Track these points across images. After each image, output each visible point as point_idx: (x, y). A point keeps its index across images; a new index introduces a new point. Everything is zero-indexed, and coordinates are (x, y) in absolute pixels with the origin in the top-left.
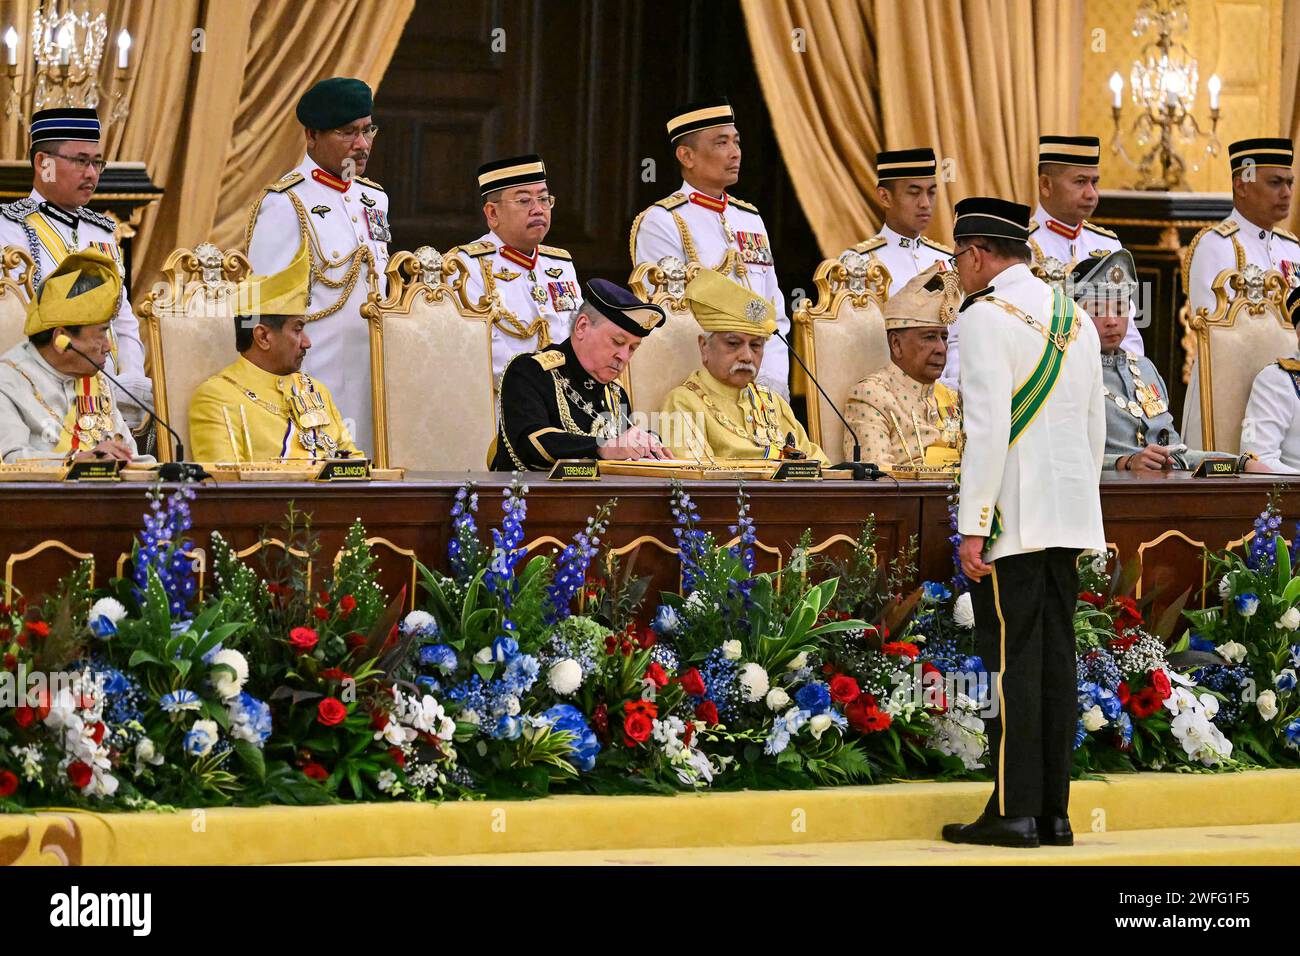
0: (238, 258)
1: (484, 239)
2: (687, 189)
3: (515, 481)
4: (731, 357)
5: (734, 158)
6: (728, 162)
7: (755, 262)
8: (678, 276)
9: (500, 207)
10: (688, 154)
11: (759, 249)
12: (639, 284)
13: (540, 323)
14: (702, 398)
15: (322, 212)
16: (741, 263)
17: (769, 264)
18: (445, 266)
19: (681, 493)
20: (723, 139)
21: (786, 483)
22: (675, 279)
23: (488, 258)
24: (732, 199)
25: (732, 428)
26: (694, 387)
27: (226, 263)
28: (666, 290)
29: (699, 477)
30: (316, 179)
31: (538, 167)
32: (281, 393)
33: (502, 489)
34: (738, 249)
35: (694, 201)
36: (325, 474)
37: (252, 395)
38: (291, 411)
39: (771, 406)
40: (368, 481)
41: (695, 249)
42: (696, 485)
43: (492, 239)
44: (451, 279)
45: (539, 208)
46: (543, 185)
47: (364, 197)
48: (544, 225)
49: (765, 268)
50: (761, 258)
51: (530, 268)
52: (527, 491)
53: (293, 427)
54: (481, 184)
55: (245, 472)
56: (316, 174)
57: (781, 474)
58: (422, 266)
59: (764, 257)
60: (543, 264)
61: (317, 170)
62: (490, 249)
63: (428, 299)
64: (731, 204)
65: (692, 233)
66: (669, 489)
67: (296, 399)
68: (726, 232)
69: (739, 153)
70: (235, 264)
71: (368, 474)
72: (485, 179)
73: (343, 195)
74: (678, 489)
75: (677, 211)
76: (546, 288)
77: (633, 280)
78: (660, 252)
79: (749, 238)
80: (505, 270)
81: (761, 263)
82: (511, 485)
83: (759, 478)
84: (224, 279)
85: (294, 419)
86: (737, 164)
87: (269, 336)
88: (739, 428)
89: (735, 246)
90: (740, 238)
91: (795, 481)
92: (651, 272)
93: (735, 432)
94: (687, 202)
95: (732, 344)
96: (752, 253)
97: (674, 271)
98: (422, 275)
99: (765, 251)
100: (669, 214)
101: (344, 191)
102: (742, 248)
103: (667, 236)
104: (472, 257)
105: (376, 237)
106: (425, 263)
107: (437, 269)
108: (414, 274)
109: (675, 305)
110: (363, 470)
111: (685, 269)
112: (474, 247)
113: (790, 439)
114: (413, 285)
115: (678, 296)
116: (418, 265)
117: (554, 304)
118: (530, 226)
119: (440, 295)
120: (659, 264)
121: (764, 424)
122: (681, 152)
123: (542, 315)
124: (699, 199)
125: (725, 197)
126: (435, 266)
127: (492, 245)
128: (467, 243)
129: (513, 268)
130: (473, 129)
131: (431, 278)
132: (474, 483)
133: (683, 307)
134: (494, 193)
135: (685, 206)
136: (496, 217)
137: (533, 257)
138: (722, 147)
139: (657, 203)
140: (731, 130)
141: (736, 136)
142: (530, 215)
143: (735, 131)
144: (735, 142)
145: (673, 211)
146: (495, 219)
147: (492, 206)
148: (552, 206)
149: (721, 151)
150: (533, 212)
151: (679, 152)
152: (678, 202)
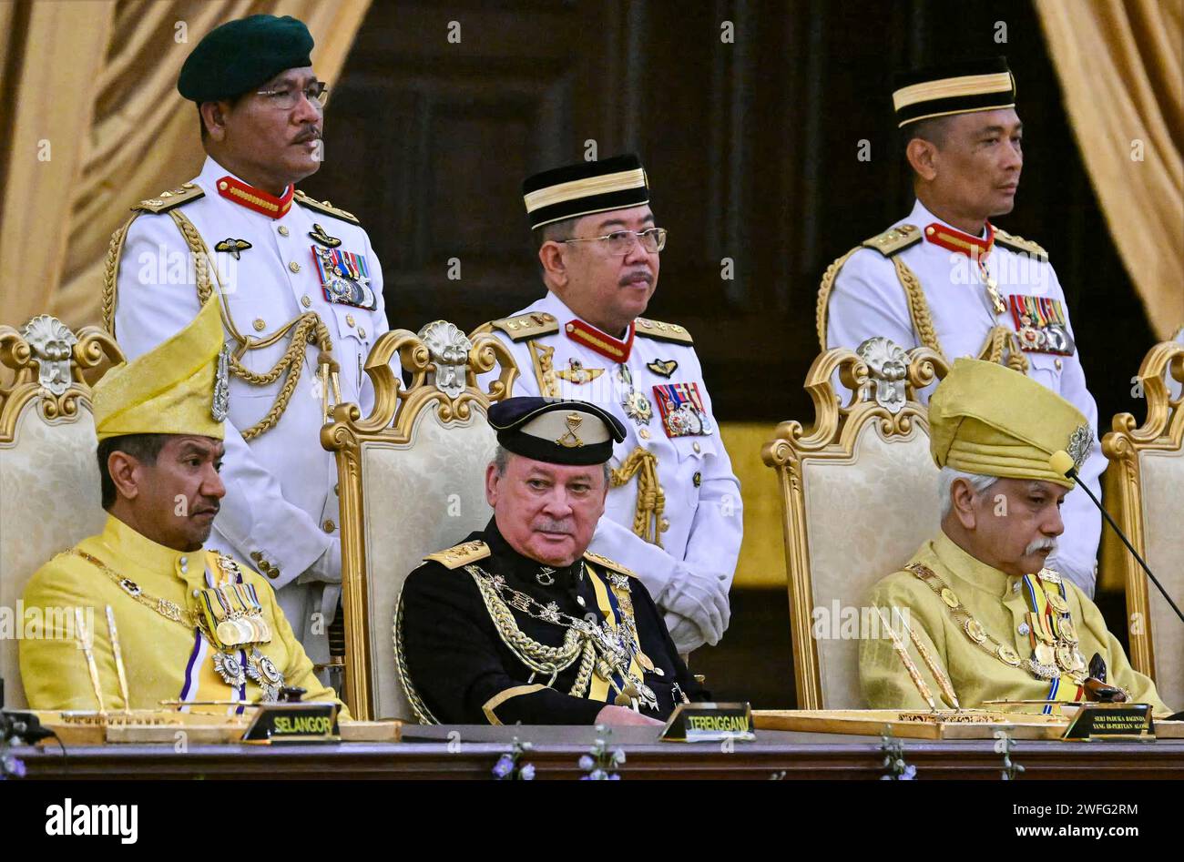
0: (100, 341)
1: (537, 307)
2: (920, 217)
3: (601, 742)
4: (1029, 525)
5: (1012, 168)
6: (999, 175)
7: (1041, 350)
8: (894, 372)
9: (572, 249)
10: (927, 154)
11: (1048, 325)
12: (825, 388)
13: (640, 458)
14: (939, 592)
15: (236, 248)
16: (1017, 351)
17: (1068, 353)
18: (474, 356)
19: (901, 763)
20: (994, 134)
21: (1089, 745)
22: (889, 378)
23: (545, 342)
24: (1002, 235)
25: (992, 648)
26: (925, 573)
27: (80, 350)
28: (872, 399)
29: (932, 734)
30: (225, 194)
31: (636, 178)
32: (184, 582)
33: (576, 757)
34: (1011, 326)
35: (933, 239)
36: (258, 732)
37: (133, 586)
38: (202, 615)
39: (1064, 606)
40: (337, 743)
41: (934, 327)
42: (928, 748)
43: (552, 307)
44: (483, 380)
45: (640, 251)
46: (644, 210)
47: (318, 231)
48: (650, 280)
49: (1060, 361)
50: (1053, 345)
51: (621, 360)
52: (621, 758)
53: (204, 643)
54: (531, 209)
55: (115, 726)
56: (224, 185)
57: (1082, 728)
58: (432, 357)
59: (1059, 341)
60: (643, 351)
61: (226, 179)
62: (548, 327)
63: (443, 416)
64: (999, 244)
65: (928, 298)
66: (880, 756)
67: (211, 593)
68: (990, 297)
69: (1017, 159)
70: (96, 353)
71: (336, 730)
72: (536, 200)
73: (275, 224)
74: (895, 756)
75: (903, 257)
76: (650, 396)
77: (815, 379)
78: (866, 331)
79: (1031, 307)
80: (576, 365)
81: (1054, 352)
82: (593, 750)
83: (1042, 735)
84: (76, 380)
85: (208, 629)
86: (1015, 180)
87: (135, 474)
88: (1005, 648)
89: (1006, 322)
90: (1016, 307)
91: (1106, 741)
92: (846, 365)
93: (997, 656)
94: (919, 241)
95: (1036, 500)
96: (1037, 333)
97: (887, 365)
98: (433, 372)
99: (1062, 331)
100: (889, 263)
101: (277, 215)
102: (1019, 325)
103: (883, 302)
104: (517, 341)
105: (335, 297)
106: (438, 351)
107: (460, 362)
108: (420, 370)
109: (890, 425)
110: (326, 723)
111: (906, 360)
112: (518, 323)
113: (1096, 666)
114: (418, 391)
115: (895, 408)
116: (425, 355)
117: (665, 425)
118: (625, 282)
119: (464, 408)
120: (860, 351)
121: (1050, 638)
122: (915, 149)
123: (643, 443)
124: (941, 236)
125: (990, 232)
126: (455, 357)
127: (552, 319)
128: (505, 314)
129: (590, 360)
130: (525, 111)
131: (449, 378)
132: (527, 745)
133: (904, 429)
134: (558, 226)
135: (917, 248)
136: (563, 267)
137: (625, 340)
138: (990, 148)
139: (865, 243)
140: (1008, 117)
141: (1017, 127)
142: (625, 263)
143: (1017, 120)
144: (1013, 139)
145: (895, 258)
146: (561, 271)
147: (554, 248)
148: (661, 247)
149: (989, 155)
150: (631, 258)
151: (913, 149)
152: (903, 241)
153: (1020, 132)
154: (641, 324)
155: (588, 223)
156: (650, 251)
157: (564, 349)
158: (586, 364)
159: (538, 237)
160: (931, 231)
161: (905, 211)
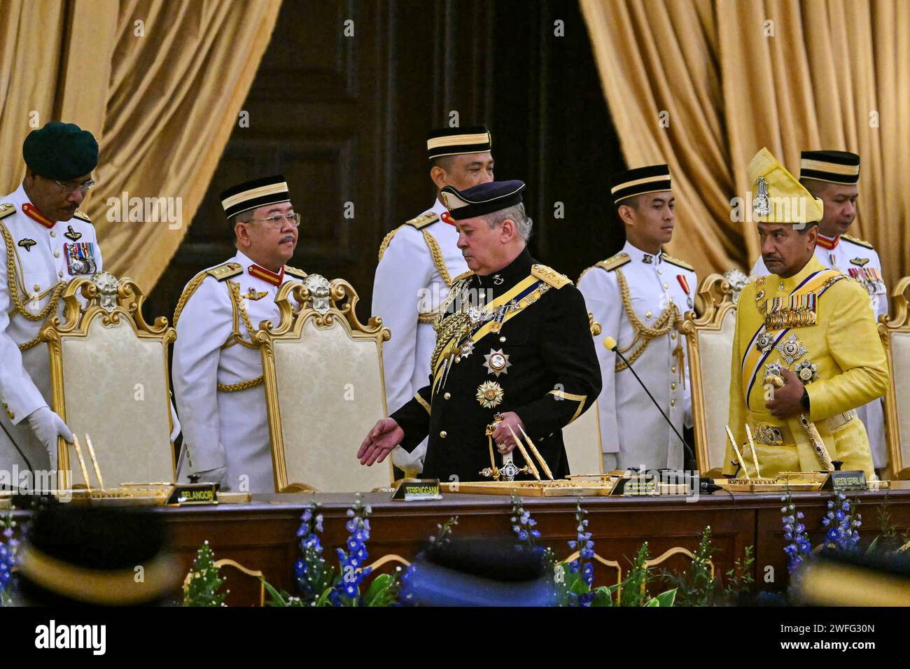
1: (231, 260)
2: (438, 209)
9: (252, 226)
15: (28, 244)
23: (235, 280)
30: (26, 213)
31: (284, 187)
35: (445, 220)
45: (288, 226)
47: (70, 231)
48: (293, 241)
51: (278, 285)
54: (225, 208)
56: (26, 207)
61: (28, 204)
65: (442, 251)
72: (227, 203)
73: (49, 230)
80: (254, 290)
100: (420, 233)
104: (220, 280)
105: (75, 272)
112: (221, 270)
118: (282, 242)
122: (435, 172)
124: (450, 219)
134: (244, 213)
135: (437, 224)
136: (248, 237)
137: (279, 274)
138: (474, 174)
139: (407, 222)
140: (486, 157)
141: (490, 162)
142: (281, 231)
143: (490, 158)
144: (489, 169)
145: (423, 230)
146: (246, 238)
147: (242, 226)
148: (299, 224)
149: (473, 177)
150: (285, 229)
151: (433, 172)
152: (429, 221)
153: (492, 165)
154: (287, 268)
155: (261, 211)
156: (293, 226)
157: (246, 282)
158: (258, 290)
159: (233, 221)
160: (445, 216)
161: (431, 205)
